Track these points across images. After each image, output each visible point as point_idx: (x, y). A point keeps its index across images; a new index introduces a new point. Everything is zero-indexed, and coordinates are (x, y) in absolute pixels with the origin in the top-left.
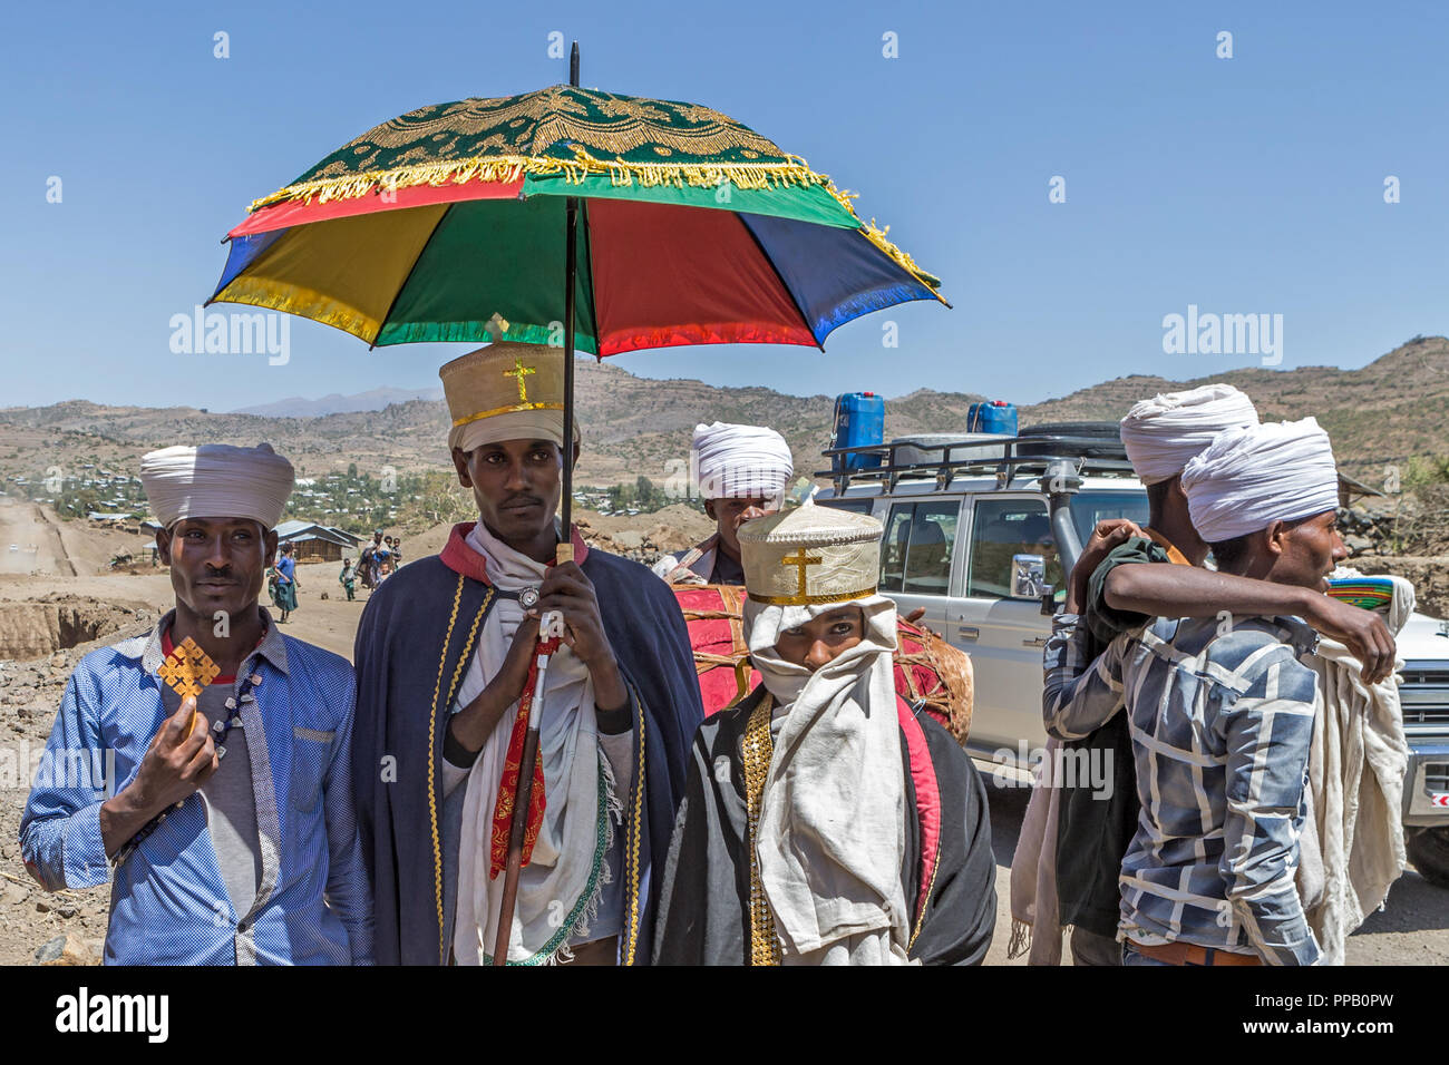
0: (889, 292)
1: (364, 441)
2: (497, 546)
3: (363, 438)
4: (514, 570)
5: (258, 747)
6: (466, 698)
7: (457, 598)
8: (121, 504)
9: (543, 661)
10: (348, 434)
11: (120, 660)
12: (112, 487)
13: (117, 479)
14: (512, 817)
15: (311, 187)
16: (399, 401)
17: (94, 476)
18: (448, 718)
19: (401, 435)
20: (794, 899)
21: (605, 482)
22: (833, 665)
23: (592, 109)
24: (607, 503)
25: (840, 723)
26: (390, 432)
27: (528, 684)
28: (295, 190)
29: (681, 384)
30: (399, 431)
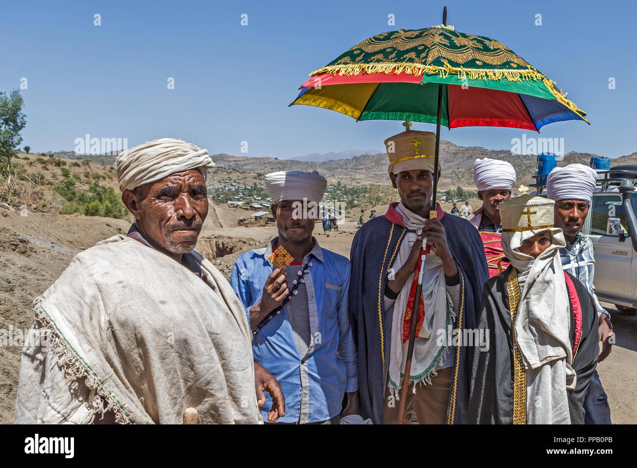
0: (560, 115)
1: (343, 172)
2: (407, 212)
3: (343, 170)
4: (414, 221)
7: (391, 232)
8: (241, 197)
9: (424, 257)
10: (337, 168)
11: (255, 256)
12: (237, 191)
13: (239, 187)
14: (411, 319)
15: (337, 68)
16: (358, 155)
17: (229, 186)
18: (386, 280)
19: (359, 169)
20: (530, 348)
21: (444, 189)
22: (543, 255)
23: (452, 42)
24: (444, 198)
26: (354, 168)
27: (418, 267)
28: (330, 69)
29: (475, 149)
30: (359, 168)
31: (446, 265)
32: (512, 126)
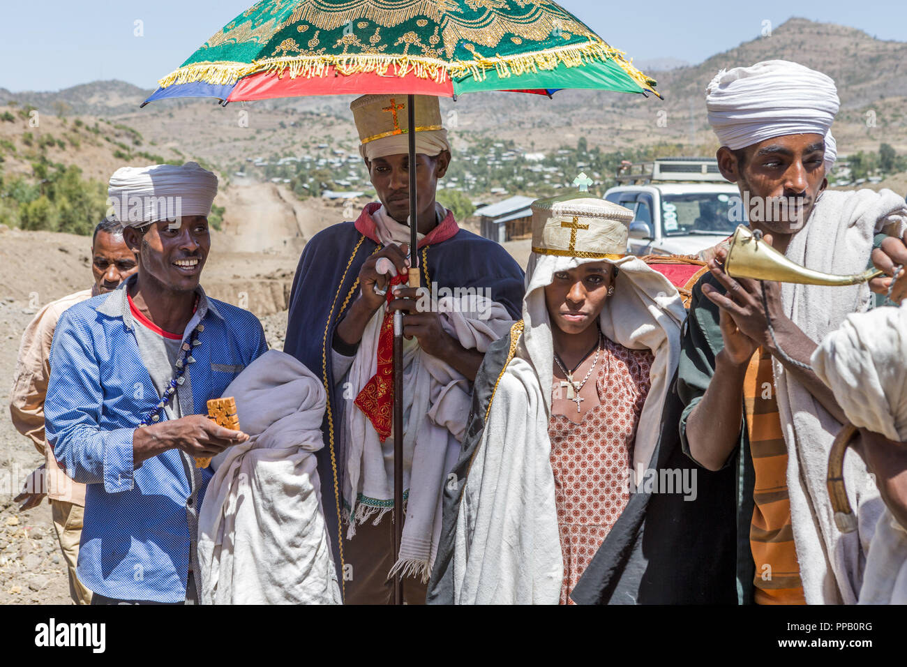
1: (594, 114)
3: (592, 111)
8: (354, 183)
10: (578, 107)
13: (350, 158)
17: (328, 155)
19: (632, 107)
21: (846, 150)
24: (846, 172)
26: (620, 104)
30: (630, 103)
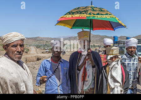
0: (120, 27)
5: (60, 69)
6: (80, 64)
7: (79, 55)
9: (87, 61)
11: (47, 61)
12: (42, 45)
14: (84, 76)
15: (66, 16)
17: (40, 44)
18: (78, 67)
20: (111, 83)
22: (115, 61)
23: (93, 9)
25: (116, 66)
27: (85, 63)
28: (64, 16)
31: (92, 63)
32: (108, 30)
